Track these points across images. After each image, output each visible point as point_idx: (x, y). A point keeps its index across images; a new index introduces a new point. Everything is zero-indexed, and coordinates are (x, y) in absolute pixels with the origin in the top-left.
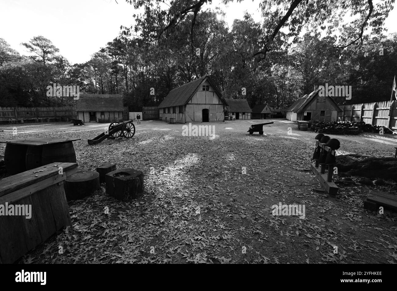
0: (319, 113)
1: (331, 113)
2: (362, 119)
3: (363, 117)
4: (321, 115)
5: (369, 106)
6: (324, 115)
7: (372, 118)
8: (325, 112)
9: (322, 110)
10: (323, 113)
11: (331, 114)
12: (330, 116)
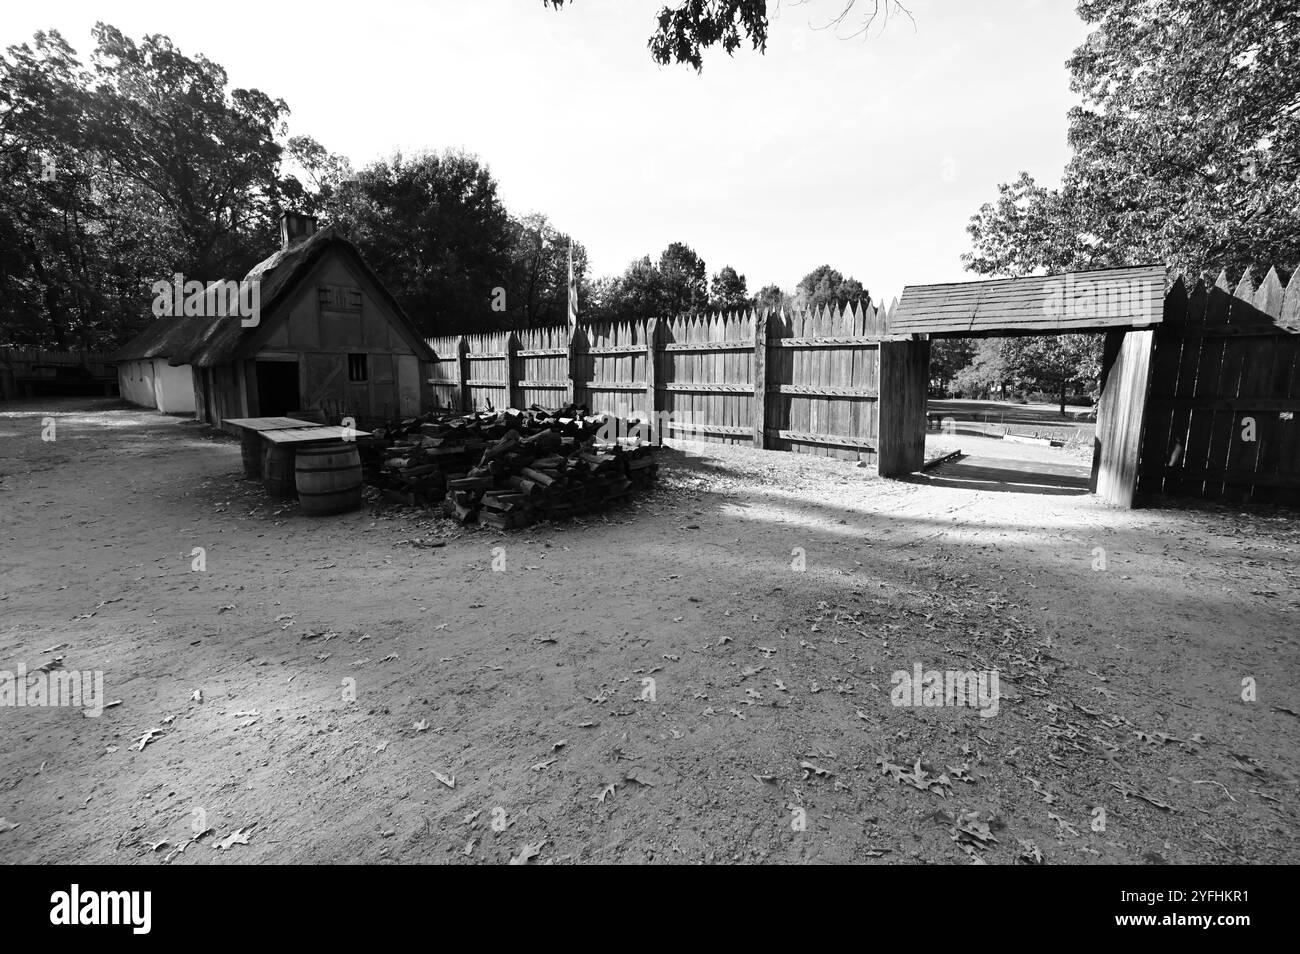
0: (342, 366)
1: (397, 369)
2: (466, 389)
3: (468, 382)
4: (351, 379)
5: (485, 343)
6: (365, 378)
7: (508, 388)
8: (370, 361)
9: (355, 350)
10: (358, 362)
11: (395, 370)
12: (394, 383)
